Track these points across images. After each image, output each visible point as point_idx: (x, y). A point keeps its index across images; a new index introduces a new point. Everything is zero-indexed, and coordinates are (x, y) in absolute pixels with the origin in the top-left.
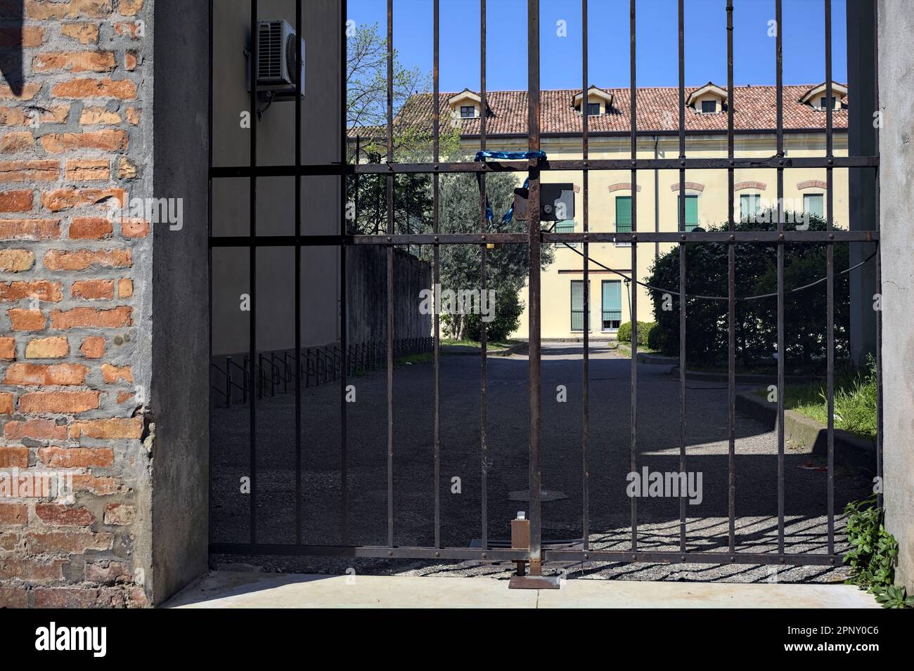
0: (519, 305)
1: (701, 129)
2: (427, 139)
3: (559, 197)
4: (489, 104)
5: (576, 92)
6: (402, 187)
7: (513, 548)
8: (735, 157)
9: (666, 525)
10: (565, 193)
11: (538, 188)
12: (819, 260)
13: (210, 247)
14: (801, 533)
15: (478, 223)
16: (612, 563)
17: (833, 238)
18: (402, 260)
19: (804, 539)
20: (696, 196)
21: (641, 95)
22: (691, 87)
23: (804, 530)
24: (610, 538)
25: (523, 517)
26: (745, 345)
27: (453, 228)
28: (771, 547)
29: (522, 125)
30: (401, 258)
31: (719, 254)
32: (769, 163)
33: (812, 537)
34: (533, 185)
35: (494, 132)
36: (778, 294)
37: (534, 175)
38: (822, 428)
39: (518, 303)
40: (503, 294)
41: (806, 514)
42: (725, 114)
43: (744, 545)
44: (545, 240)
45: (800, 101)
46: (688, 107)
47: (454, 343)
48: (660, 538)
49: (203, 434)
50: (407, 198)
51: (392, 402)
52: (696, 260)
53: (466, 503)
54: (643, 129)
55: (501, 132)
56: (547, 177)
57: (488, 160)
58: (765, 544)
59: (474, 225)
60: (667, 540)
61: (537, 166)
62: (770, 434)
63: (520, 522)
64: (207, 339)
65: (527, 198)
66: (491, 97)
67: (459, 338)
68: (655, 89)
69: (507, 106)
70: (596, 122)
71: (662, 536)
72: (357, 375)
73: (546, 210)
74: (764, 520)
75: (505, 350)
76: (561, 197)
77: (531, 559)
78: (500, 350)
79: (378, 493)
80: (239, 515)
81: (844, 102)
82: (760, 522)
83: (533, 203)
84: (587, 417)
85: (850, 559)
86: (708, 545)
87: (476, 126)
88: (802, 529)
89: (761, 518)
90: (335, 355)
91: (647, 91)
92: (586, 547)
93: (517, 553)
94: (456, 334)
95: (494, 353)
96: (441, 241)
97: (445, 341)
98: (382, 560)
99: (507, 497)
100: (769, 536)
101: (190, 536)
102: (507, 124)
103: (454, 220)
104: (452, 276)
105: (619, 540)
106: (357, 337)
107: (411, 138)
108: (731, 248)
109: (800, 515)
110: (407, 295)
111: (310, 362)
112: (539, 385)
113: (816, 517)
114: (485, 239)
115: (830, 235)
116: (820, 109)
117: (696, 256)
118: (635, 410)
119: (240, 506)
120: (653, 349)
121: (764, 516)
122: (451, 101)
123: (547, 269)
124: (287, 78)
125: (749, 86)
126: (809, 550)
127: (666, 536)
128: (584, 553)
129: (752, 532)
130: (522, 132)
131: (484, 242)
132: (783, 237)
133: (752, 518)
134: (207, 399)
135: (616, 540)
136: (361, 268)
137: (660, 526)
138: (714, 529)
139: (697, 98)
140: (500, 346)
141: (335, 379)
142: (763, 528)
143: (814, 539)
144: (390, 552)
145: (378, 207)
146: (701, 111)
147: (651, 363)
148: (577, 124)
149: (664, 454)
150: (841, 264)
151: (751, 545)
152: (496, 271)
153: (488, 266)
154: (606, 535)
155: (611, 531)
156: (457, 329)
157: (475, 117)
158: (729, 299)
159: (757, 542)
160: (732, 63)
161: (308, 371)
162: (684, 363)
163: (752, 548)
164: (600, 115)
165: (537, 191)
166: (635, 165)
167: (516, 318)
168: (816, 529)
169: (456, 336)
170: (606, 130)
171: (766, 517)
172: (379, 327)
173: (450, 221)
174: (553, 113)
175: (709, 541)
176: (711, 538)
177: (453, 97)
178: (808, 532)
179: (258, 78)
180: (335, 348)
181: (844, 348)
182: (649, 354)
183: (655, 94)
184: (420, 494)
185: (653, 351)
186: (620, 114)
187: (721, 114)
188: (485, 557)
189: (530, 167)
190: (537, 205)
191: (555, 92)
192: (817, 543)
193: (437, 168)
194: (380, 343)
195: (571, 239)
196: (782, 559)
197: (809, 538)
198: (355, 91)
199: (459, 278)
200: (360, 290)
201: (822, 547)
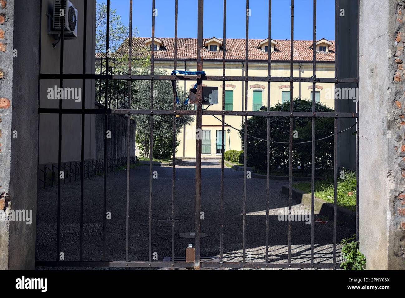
0: (177, 141)
1: (264, 59)
2: (134, 60)
3: (211, 93)
4: (164, 44)
5: (205, 39)
6: (123, 83)
7: (186, 262)
8: (293, 77)
9: (255, 249)
10: (213, 91)
11: (201, 89)
12: (320, 123)
13: (39, 113)
14: (318, 253)
15: (158, 101)
16: (232, 268)
17: (337, 116)
18: (122, 119)
19: (320, 255)
20: (261, 91)
21: (236, 42)
22: (260, 40)
23: (319, 251)
24: (230, 256)
25: (192, 247)
26: (285, 162)
27: (146, 103)
28: (305, 260)
29: (180, 55)
30: (122, 118)
31: (274, 119)
32: (309, 80)
33: (323, 255)
34: (199, 87)
35: (166, 57)
36: (312, 141)
37: (199, 82)
38: (324, 203)
39: (177, 140)
40: (170, 136)
41: (320, 244)
42: (275, 53)
43: (293, 259)
44: (204, 113)
45: (310, 48)
46: (258, 49)
47: (146, 159)
48: (253, 255)
49: (34, 206)
50: (125, 89)
51: (129, 191)
52: (263, 122)
53: (159, 239)
54: (237, 59)
55: (170, 58)
56: (205, 83)
57: (177, 74)
58: (302, 258)
59: (157, 103)
60: (256, 257)
61: (201, 78)
62: (299, 205)
63: (190, 249)
64: (37, 159)
65: (196, 93)
66: (165, 41)
67: (148, 157)
68: (243, 40)
69: (173, 45)
70: (215, 54)
71: (254, 255)
72: (100, 175)
73: (205, 99)
74: (300, 247)
75: (171, 163)
76: (212, 93)
77: (195, 267)
78: (168, 163)
79: (116, 234)
80: (47, 246)
81: (330, 49)
82: (299, 247)
83: (199, 95)
84: (223, 198)
85: (343, 265)
86: (276, 259)
87: (157, 54)
88: (318, 251)
89: (299, 246)
90: (89, 165)
91: (239, 41)
92: (221, 261)
93: (188, 264)
94: (147, 155)
95: (165, 164)
96: (154, 113)
97: (141, 158)
98: (121, 268)
99: (179, 236)
100: (304, 254)
101: (26, 258)
102: (172, 54)
103: (147, 100)
104: (145, 127)
105: (234, 257)
106: (100, 156)
107: (126, 59)
108: (291, 119)
109: (317, 244)
110: (124, 136)
111: (77, 169)
112: (200, 183)
113: (324, 245)
114: (175, 113)
115: (337, 114)
116: (319, 52)
117: (263, 120)
118: (245, 195)
119: (47, 241)
120: (241, 163)
121: (300, 244)
122: (146, 42)
123: (191, 124)
124: (68, 28)
125: (286, 40)
126: (323, 261)
127: (256, 255)
128: (220, 264)
129: (296, 252)
130: (180, 58)
131: (175, 114)
132: (315, 115)
133: (295, 246)
134: (36, 189)
135: (233, 257)
136: (102, 123)
137: (252, 249)
138: (278, 251)
139: (262, 45)
140: (168, 161)
141: (88, 177)
142: (300, 251)
143: (324, 255)
144: (127, 264)
145: (111, 93)
146: (264, 51)
147: (240, 170)
148: (206, 55)
149: (251, 214)
150: (330, 125)
151: (296, 259)
152: (167, 125)
153: (163, 122)
154: (228, 254)
155: (230, 252)
156: (147, 152)
157: (157, 50)
158: (290, 143)
159: (298, 257)
160: (293, 32)
161: (76, 173)
162: (268, 173)
163: (296, 260)
164: (217, 51)
165: (201, 90)
166: (247, 79)
167: (176, 148)
168: (325, 251)
169: (147, 156)
170: (220, 58)
171: (301, 245)
172: (110, 151)
173: (145, 100)
174: (195, 49)
175: (276, 257)
176: (277, 256)
177: (146, 40)
178: (321, 252)
179: (54, 27)
180: (89, 161)
181: (331, 164)
182: (239, 166)
183: (243, 42)
184: (136, 235)
185: (241, 164)
186: (227, 51)
187: (274, 52)
188: (173, 266)
189: (198, 78)
190: (200, 97)
191: (196, 39)
192: (326, 257)
193: (153, 78)
194: (111, 159)
195: (217, 113)
196: (312, 266)
197: (322, 255)
198: (99, 35)
199: (149, 128)
200: (101, 133)
201: (329, 259)
